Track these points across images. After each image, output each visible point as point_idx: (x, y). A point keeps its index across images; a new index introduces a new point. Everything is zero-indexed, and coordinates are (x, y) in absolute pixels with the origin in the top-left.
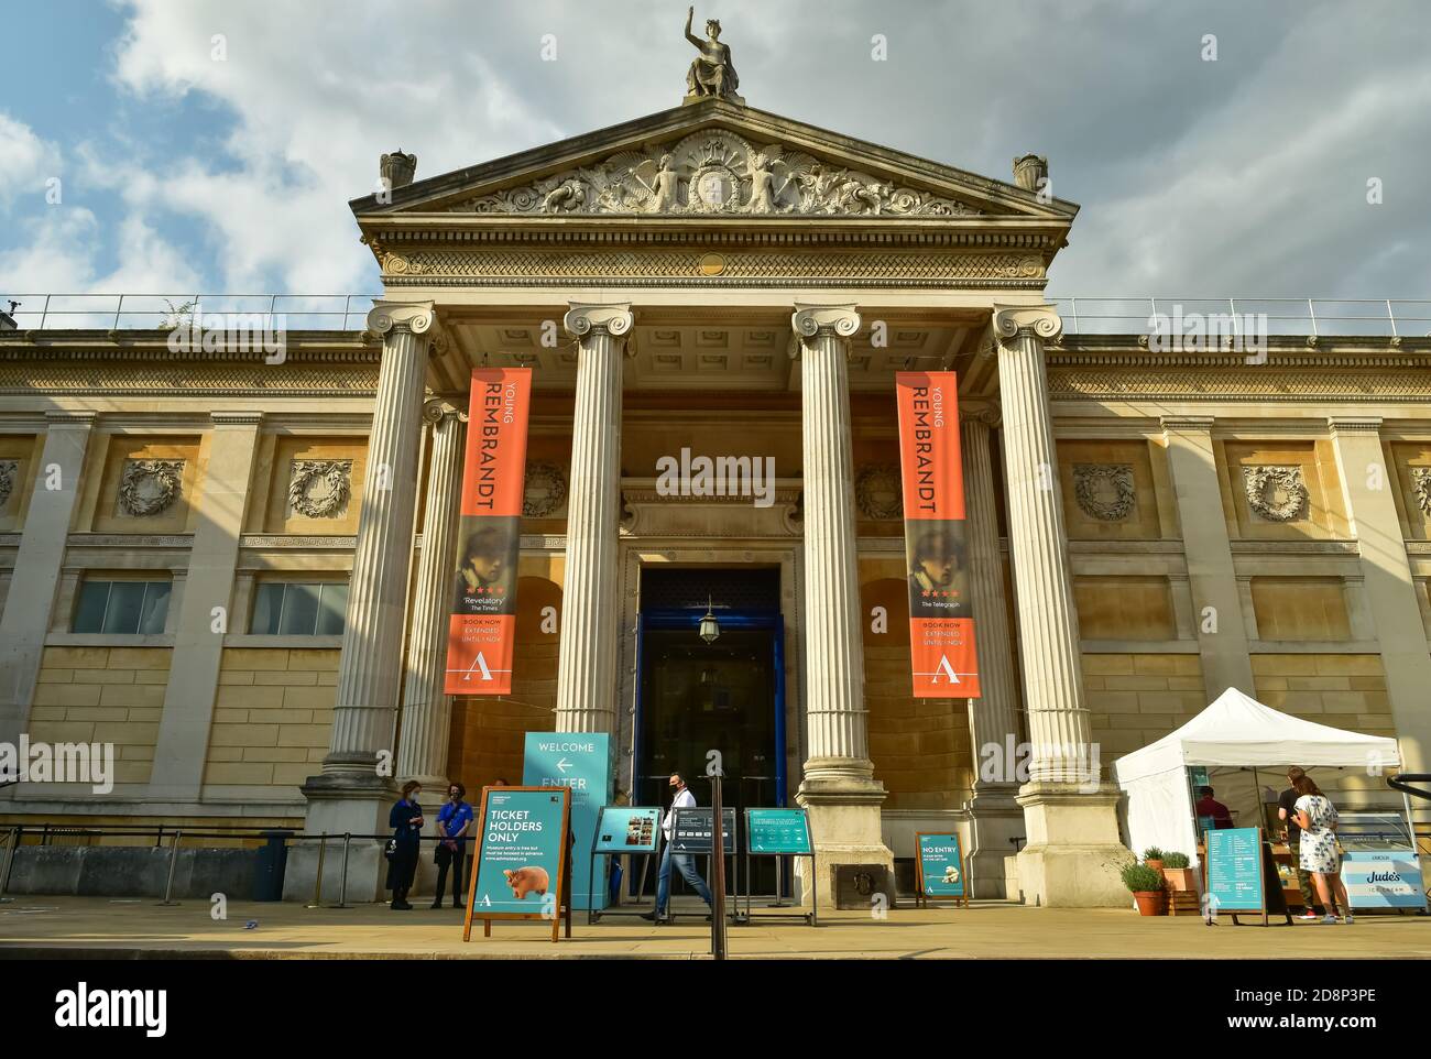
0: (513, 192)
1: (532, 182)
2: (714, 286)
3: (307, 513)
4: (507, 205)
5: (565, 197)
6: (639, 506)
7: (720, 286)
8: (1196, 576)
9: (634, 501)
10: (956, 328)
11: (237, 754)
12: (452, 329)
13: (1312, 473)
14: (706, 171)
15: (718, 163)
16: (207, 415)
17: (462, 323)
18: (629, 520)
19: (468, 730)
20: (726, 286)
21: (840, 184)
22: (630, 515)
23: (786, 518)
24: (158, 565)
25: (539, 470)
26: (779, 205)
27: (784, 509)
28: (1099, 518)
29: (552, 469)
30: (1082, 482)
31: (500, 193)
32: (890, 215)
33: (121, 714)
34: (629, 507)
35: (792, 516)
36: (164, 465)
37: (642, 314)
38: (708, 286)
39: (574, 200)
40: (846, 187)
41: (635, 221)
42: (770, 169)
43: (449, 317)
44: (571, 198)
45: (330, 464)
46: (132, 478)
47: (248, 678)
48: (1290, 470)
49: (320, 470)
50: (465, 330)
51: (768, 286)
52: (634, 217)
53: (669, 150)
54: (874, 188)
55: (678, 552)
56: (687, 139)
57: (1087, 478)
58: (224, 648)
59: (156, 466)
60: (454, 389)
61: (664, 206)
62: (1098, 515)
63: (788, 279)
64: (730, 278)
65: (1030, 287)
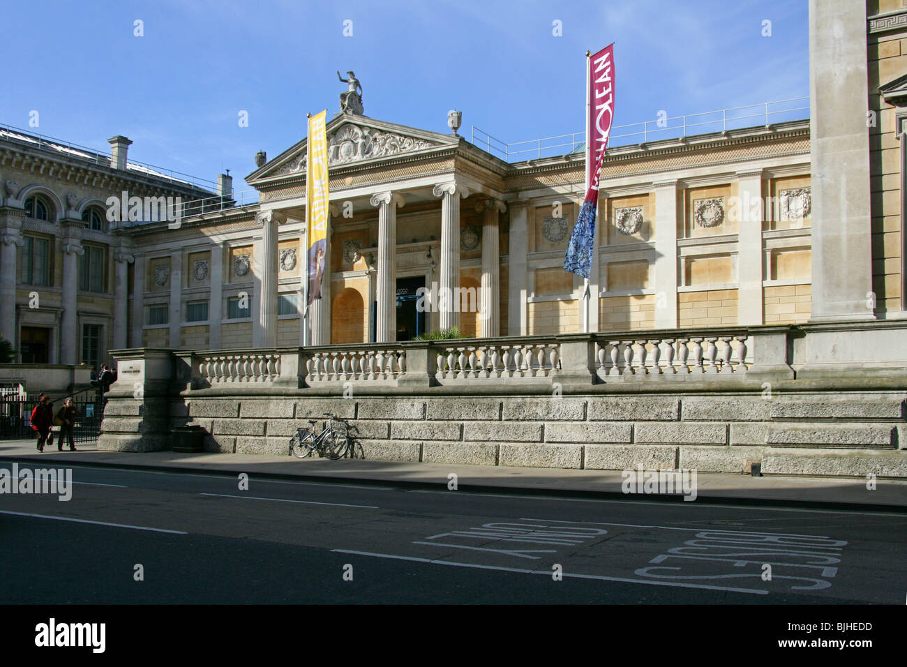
0: (291, 163)
2: (349, 189)
3: (285, 269)
4: (289, 168)
13: (647, 209)
14: (344, 144)
15: (347, 139)
20: (353, 188)
25: (352, 244)
26: (367, 153)
29: (356, 243)
30: (545, 225)
31: (286, 164)
40: (389, 140)
48: (637, 208)
49: (287, 253)
53: (335, 135)
54: (398, 139)
56: (340, 129)
57: (548, 223)
59: (243, 258)
62: (550, 240)
63: (370, 183)
64: (354, 185)
65: (449, 173)
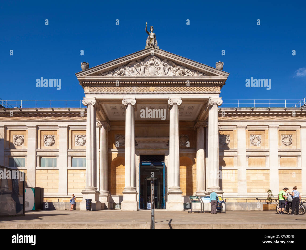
0: (110, 72)
1: (114, 69)
2: (152, 94)
3: (79, 145)
4: (109, 75)
5: (121, 73)
6: (139, 143)
7: (154, 94)
8: (239, 156)
9: (138, 142)
10: (201, 104)
11: (72, 187)
12: (101, 105)
13: (264, 136)
14: (150, 66)
15: (153, 64)
16: (57, 126)
17: (102, 103)
18: (137, 146)
19: (111, 183)
20: (155, 94)
21: (179, 69)
22: (138, 145)
23: (166, 145)
24: (53, 155)
25: (120, 137)
26: (166, 74)
27: (166, 144)
28: (223, 145)
29: (123, 136)
30: (220, 138)
31: (107, 72)
32: (189, 76)
33: (52, 181)
34: (137, 143)
35: (167, 145)
36: (51, 136)
37: (138, 101)
38: (151, 94)
39: (123, 73)
40: (180, 70)
41: (136, 78)
42: (164, 65)
43: (99, 102)
44: (122, 73)
45: (82, 136)
46: (46, 139)
47: (72, 175)
48: (259, 135)
49: (80, 137)
50: (103, 105)
51: (163, 94)
52: (135, 77)
53: (143, 61)
54: (186, 70)
55: (146, 152)
56: (146, 58)
57: (221, 137)
58: (68, 170)
59: (50, 136)
60: (103, 120)
61: (142, 75)
63: (167, 92)
64: (156, 92)
65: (217, 94)
